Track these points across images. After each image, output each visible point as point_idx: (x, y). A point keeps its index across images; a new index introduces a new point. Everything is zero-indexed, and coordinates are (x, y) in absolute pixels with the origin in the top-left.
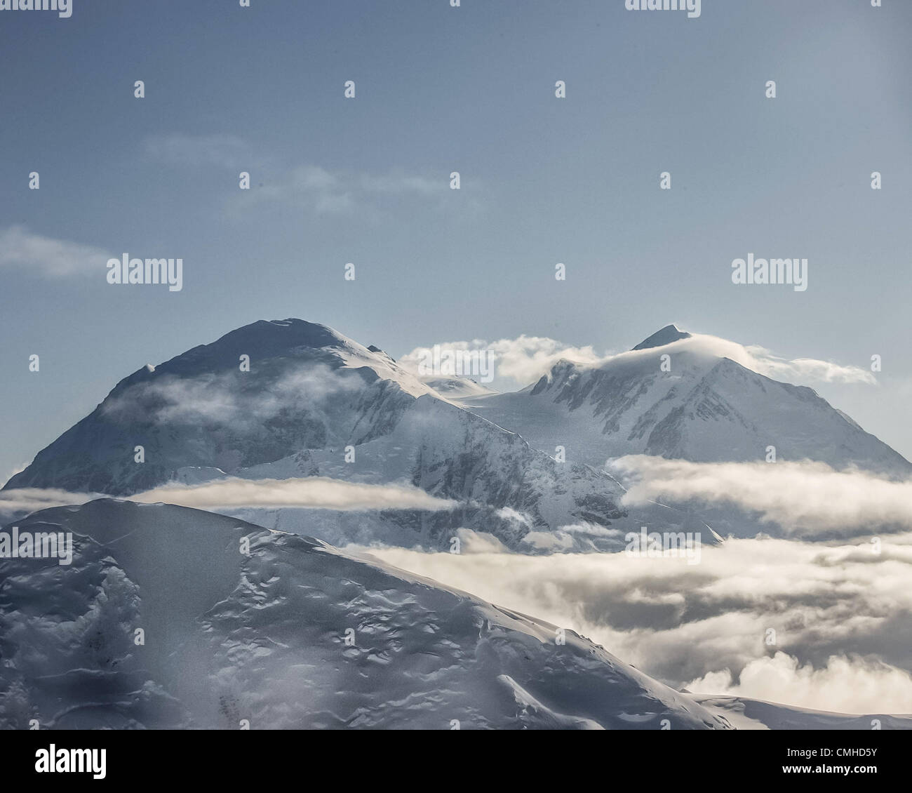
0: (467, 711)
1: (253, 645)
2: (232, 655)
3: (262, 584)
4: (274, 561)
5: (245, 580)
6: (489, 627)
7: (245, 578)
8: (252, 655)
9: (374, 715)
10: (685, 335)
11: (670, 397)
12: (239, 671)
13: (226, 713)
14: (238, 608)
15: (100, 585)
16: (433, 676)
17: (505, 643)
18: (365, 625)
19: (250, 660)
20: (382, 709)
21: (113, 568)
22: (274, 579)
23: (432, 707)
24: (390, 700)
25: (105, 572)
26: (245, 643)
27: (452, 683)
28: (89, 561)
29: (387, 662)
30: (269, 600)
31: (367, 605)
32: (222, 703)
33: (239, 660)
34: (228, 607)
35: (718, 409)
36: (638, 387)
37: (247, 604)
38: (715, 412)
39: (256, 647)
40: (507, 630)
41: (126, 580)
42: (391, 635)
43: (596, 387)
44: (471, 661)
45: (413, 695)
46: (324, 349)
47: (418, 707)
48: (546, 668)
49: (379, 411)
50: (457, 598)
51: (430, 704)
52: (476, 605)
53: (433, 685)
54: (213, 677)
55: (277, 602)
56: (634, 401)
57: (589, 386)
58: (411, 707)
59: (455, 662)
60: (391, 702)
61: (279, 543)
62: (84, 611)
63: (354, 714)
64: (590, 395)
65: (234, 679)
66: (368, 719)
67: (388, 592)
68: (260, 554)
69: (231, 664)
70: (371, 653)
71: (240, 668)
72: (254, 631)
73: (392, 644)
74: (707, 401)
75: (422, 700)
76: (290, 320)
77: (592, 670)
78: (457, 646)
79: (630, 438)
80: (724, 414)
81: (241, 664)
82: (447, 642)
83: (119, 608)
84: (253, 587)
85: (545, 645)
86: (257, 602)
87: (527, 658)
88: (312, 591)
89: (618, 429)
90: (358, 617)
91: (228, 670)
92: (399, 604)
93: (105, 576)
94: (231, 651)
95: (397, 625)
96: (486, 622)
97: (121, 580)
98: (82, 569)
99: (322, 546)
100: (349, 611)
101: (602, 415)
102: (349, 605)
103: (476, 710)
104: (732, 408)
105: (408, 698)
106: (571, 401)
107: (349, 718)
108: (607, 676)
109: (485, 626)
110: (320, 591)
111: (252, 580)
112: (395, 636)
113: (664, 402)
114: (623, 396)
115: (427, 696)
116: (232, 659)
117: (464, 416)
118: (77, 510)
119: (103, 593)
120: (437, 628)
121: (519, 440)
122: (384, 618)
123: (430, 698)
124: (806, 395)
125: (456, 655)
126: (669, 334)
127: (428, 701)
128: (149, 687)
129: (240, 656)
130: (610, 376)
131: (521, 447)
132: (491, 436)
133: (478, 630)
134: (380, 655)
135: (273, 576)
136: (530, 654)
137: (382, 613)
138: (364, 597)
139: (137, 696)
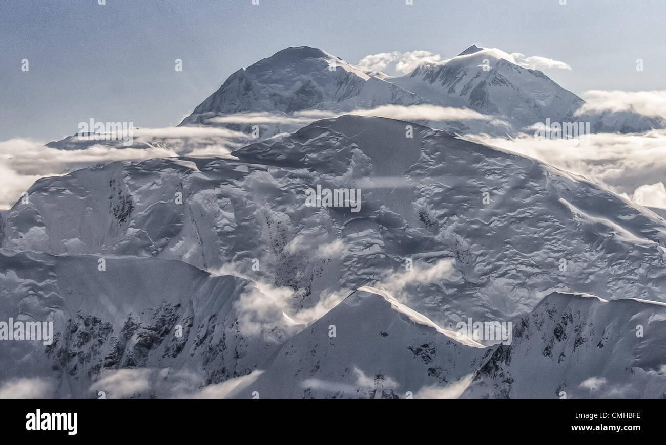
0: (548, 217)
1: (433, 187)
2: (423, 192)
3: (432, 156)
4: (437, 144)
5: (423, 154)
6: (550, 175)
7: (423, 153)
8: (433, 192)
9: (502, 220)
10: (482, 49)
11: (477, 76)
12: (428, 200)
13: (424, 221)
14: (422, 168)
15: (351, 158)
16: (528, 200)
17: (558, 183)
18: (489, 175)
19: (433, 194)
20: (505, 217)
21: (357, 149)
22: (438, 153)
23: (529, 216)
24: (508, 212)
25: (352, 151)
26: (428, 186)
27: (537, 203)
28: (344, 146)
29: (503, 194)
30: (437, 164)
31: (488, 165)
32: (421, 216)
33: (427, 194)
34: (417, 168)
35: (501, 81)
36: (462, 72)
37: (427, 166)
38: (500, 83)
39: (435, 188)
40: (558, 176)
41: (364, 155)
42: (503, 180)
43: (441, 73)
44: (545, 192)
45: (519, 210)
46: (320, 59)
47: (523, 216)
48: (578, 195)
49: (346, 86)
50: (531, 161)
51: (529, 214)
52: (540, 164)
53: (528, 205)
54: (415, 203)
55: (441, 165)
56: (461, 79)
57: (438, 73)
58: (520, 216)
59: (537, 192)
60: (508, 214)
61: (437, 135)
62: (346, 171)
63: (492, 220)
64: (439, 76)
65: (425, 204)
66: (499, 222)
67: (498, 158)
68: (429, 141)
69: (423, 196)
70: (494, 189)
71: (428, 198)
72: (432, 179)
73: (504, 185)
74: (496, 77)
75: (524, 212)
76: (303, 46)
77: (599, 195)
78: (537, 185)
79: (460, 95)
80: (504, 83)
81: (428, 196)
82: (532, 183)
83: (362, 169)
84: (428, 157)
85: (576, 183)
86: (431, 165)
87: (568, 190)
88: (458, 159)
89: (455, 91)
90: (484, 172)
91: (422, 200)
92: (504, 164)
93: (353, 153)
94: (422, 190)
95: (505, 175)
96: (548, 172)
97: (361, 155)
98: (341, 150)
99: (457, 136)
100: (479, 169)
101: (446, 86)
102: (479, 166)
103: (552, 217)
104: (507, 80)
105: (517, 212)
106: (431, 79)
107: (490, 222)
108: (607, 198)
109: (548, 174)
110: (462, 159)
111: (427, 154)
112: (504, 180)
113: (475, 79)
114: (455, 77)
115: (526, 210)
116: (422, 194)
117: (391, 86)
118: (334, 121)
119: (353, 162)
120: (525, 176)
121: (417, 97)
122: (498, 172)
123: (528, 211)
124: (539, 74)
125: (538, 189)
126: (473, 49)
127: (527, 213)
128: (383, 208)
129: (427, 192)
130: (448, 69)
131: (418, 99)
132: (404, 95)
133: (545, 176)
134: (499, 190)
135: (437, 152)
136: (569, 188)
137: (496, 169)
138: (486, 161)
139: (378, 213)
